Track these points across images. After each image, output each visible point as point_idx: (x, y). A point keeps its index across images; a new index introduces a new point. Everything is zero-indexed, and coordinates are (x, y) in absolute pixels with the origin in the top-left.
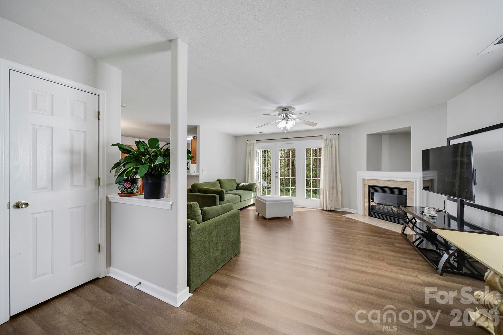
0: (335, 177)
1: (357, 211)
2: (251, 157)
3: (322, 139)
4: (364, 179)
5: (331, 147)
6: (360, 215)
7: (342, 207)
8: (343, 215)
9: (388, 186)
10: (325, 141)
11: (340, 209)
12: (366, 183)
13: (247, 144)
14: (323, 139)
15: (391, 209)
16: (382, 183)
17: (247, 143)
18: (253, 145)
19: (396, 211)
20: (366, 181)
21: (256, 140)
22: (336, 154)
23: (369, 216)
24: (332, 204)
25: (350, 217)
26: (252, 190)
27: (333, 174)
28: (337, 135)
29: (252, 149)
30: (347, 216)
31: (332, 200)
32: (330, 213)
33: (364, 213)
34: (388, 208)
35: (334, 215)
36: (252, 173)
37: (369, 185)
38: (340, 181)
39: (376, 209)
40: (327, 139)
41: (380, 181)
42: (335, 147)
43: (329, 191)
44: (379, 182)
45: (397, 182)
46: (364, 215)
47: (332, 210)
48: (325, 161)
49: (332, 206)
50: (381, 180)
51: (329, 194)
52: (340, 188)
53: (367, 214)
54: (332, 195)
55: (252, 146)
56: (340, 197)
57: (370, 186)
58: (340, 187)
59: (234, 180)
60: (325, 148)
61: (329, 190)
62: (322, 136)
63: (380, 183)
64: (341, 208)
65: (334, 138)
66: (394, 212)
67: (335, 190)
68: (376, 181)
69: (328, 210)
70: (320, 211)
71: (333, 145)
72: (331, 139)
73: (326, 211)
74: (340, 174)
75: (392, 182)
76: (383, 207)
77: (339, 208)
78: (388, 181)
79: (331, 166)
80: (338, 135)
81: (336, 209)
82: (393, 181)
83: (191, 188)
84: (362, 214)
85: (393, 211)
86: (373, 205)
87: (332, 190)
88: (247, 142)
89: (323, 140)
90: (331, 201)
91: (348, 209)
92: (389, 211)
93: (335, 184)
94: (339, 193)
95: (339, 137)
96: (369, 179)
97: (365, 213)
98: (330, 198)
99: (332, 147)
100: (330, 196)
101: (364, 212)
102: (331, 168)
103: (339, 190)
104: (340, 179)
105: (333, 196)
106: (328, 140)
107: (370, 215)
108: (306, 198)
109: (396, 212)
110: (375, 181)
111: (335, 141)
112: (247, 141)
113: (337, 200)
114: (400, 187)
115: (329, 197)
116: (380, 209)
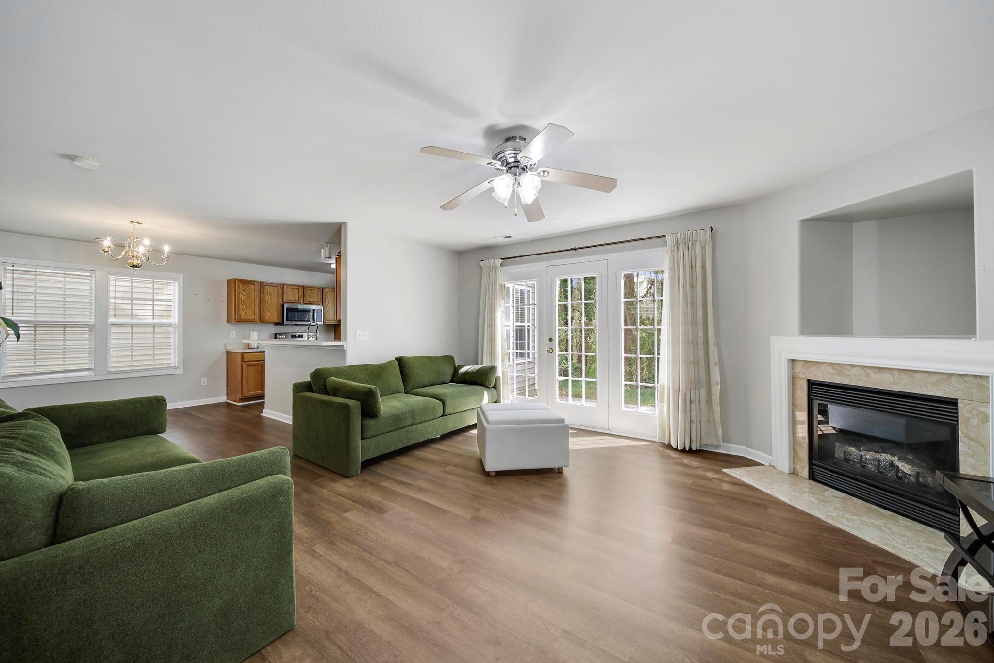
0: (701, 354)
1: (770, 457)
2: (490, 301)
3: (665, 244)
4: (793, 361)
5: (692, 266)
6: (781, 472)
7: (723, 442)
8: (724, 470)
9: (877, 387)
10: (673, 251)
11: (718, 447)
12: (800, 375)
13: (481, 268)
14: (666, 246)
15: (892, 464)
16: (856, 376)
17: (482, 266)
18: (495, 271)
19: (910, 475)
20: (799, 368)
21: (502, 259)
22: (704, 286)
23: (809, 479)
24: (693, 431)
25: (746, 479)
26: (486, 384)
27: (697, 344)
28: (708, 230)
29: (491, 282)
30: (735, 476)
31: (693, 418)
32: (687, 460)
33: (794, 469)
34: (879, 461)
35: (697, 468)
36: (492, 340)
37: (809, 381)
38: (716, 364)
39: (835, 458)
40: (677, 244)
41: (850, 368)
42: (704, 267)
43: (685, 394)
44: (846, 372)
45: (916, 375)
46: (794, 473)
47: (694, 448)
48: (672, 306)
49: (694, 438)
50: (852, 366)
51: (685, 401)
52: (719, 387)
53: (805, 472)
54: (693, 405)
55: (491, 274)
56: (719, 413)
57: (811, 384)
58: (717, 384)
59: (449, 359)
60: (672, 269)
61: (684, 389)
62: (664, 236)
63: (848, 376)
64: (722, 444)
65: (700, 240)
66: (901, 478)
67: (703, 391)
68: (834, 369)
69: (682, 448)
70: (661, 449)
71: (695, 260)
72: (690, 243)
73: (676, 449)
74: (718, 343)
75: (896, 374)
76: (861, 456)
77: (715, 443)
78: (879, 368)
79: (690, 320)
80: (712, 229)
81: (706, 445)
82: (899, 370)
83: (310, 380)
84: (787, 470)
85: (897, 475)
86: (825, 432)
87: (692, 392)
88: (481, 263)
89: (667, 248)
90: (691, 421)
91: (744, 447)
92: (881, 472)
93: (702, 373)
94: (716, 398)
95: (713, 238)
96: (811, 362)
97: (798, 467)
98: (688, 413)
99: (694, 267)
100: (688, 408)
101: (794, 463)
102: (690, 327)
103: (716, 390)
104: (717, 360)
105: (698, 408)
106: (681, 247)
107: (812, 477)
108: (623, 409)
109: (912, 479)
110: (830, 369)
111: (703, 248)
112: (482, 260)
113: (708, 421)
114: (928, 394)
115: (685, 411)
116: (847, 460)
